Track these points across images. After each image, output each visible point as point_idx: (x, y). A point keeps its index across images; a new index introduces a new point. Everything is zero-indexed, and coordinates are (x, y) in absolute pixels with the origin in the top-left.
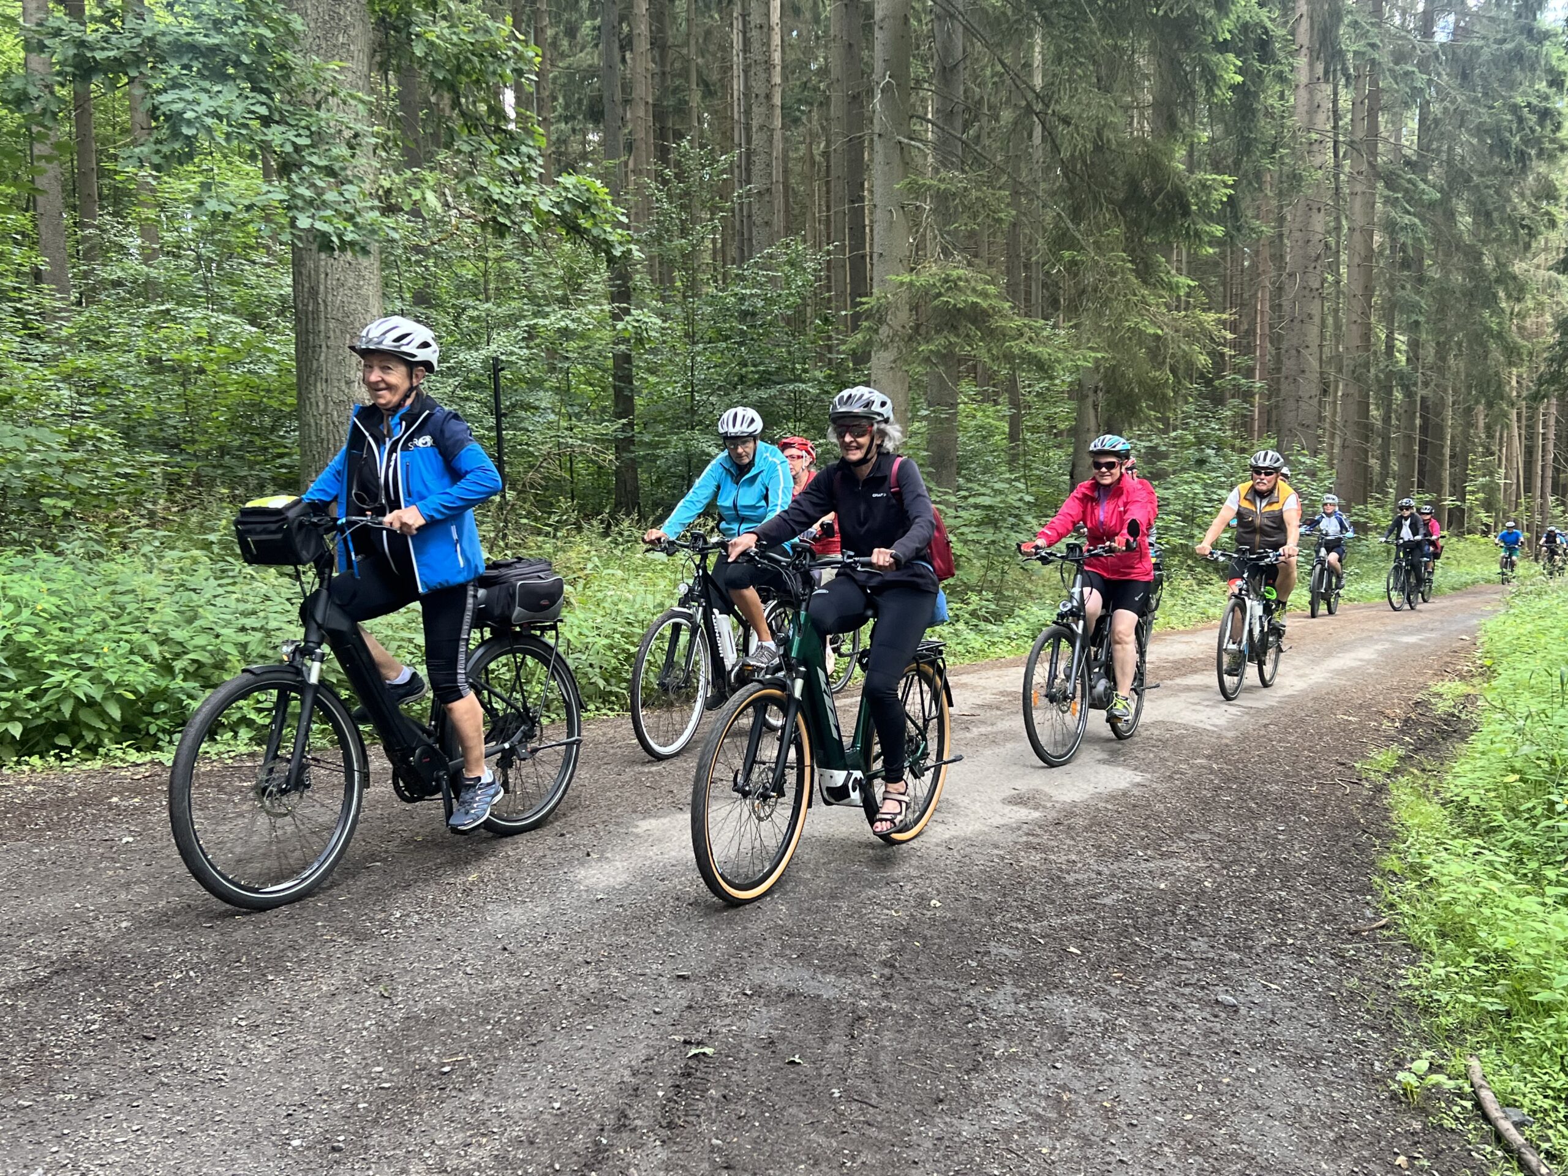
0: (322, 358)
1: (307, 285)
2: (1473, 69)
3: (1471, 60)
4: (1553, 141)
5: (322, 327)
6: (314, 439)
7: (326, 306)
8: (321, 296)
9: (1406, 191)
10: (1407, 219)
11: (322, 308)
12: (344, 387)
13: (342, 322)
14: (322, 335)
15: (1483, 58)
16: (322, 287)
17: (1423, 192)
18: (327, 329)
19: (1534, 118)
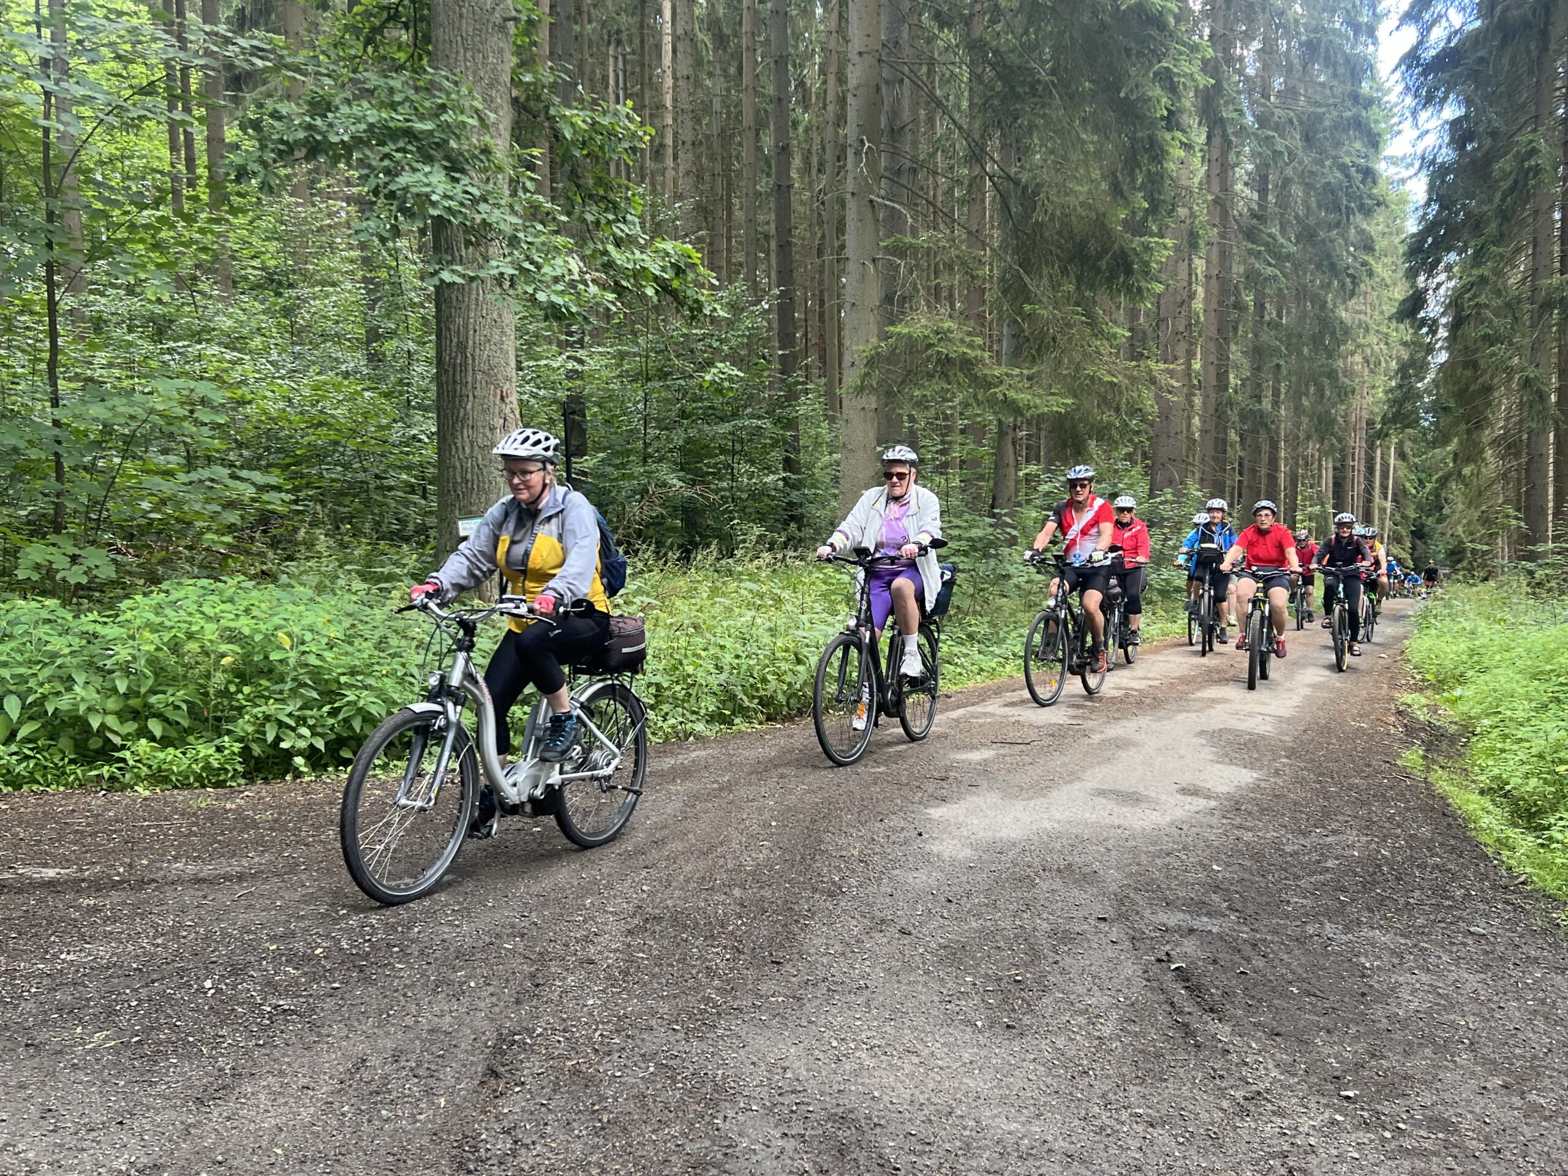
0: (469, 407)
1: (455, 340)
2: (1316, 132)
3: (1314, 124)
4: (1370, 197)
5: (470, 379)
6: (459, 480)
7: (474, 360)
8: (469, 350)
9: (1267, 244)
10: (1270, 271)
11: (470, 361)
12: (488, 434)
13: (488, 375)
14: (470, 386)
15: (1327, 123)
16: (471, 343)
17: (1282, 246)
18: (475, 381)
19: (1360, 177)
